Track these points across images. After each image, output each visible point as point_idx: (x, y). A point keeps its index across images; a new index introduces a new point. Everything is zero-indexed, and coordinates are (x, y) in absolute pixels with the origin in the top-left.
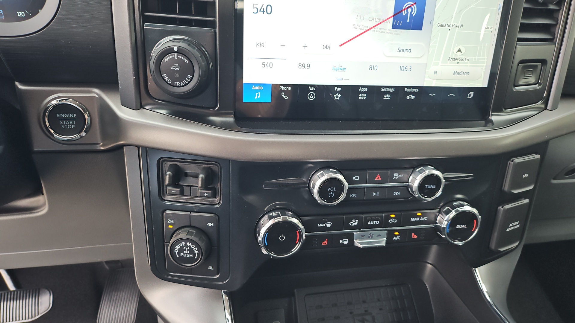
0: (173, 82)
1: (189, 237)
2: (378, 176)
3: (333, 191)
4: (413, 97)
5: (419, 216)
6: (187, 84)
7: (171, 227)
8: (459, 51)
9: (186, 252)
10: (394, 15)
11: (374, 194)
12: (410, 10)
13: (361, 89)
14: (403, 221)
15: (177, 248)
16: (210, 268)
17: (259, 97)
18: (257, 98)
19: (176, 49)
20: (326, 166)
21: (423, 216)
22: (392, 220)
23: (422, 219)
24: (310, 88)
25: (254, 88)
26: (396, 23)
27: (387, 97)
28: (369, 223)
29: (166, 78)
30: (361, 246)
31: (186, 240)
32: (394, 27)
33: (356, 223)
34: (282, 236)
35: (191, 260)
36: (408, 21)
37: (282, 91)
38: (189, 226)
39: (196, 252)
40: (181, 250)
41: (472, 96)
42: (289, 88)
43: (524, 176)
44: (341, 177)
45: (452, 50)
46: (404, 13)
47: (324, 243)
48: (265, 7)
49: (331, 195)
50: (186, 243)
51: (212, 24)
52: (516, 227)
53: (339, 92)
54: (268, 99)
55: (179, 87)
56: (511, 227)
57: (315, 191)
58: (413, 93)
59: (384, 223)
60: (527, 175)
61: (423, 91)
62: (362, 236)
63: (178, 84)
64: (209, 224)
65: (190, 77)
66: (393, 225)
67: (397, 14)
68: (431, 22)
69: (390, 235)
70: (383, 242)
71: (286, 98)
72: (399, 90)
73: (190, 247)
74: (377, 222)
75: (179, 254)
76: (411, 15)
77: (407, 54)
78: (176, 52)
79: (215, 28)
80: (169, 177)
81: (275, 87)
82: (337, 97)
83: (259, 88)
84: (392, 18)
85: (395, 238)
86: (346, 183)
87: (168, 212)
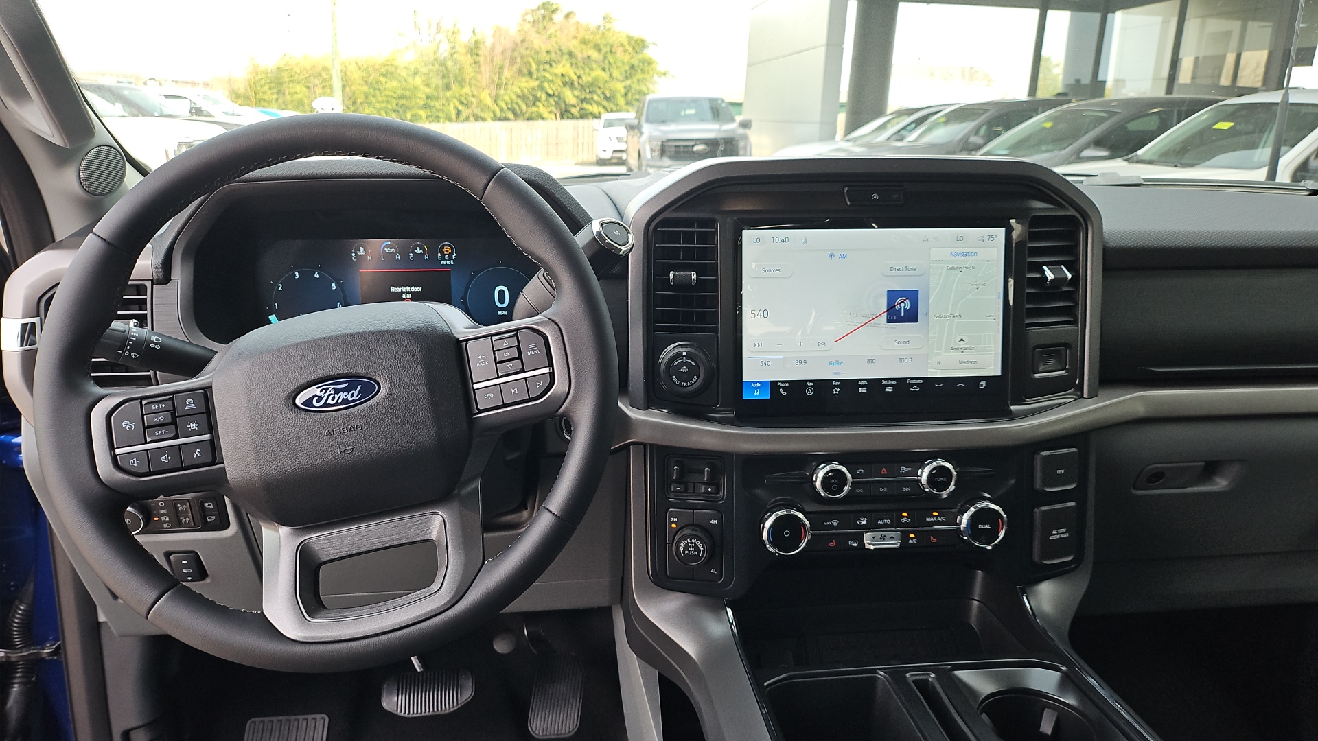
0: (681, 383)
1: (694, 533)
2: (884, 469)
3: (836, 483)
4: (918, 389)
5: (935, 516)
6: (693, 384)
7: (674, 526)
8: (962, 340)
9: (691, 549)
10: (887, 311)
11: (881, 490)
12: (903, 305)
13: (860, 383)
14: (918, 520)
15: (682, 545)
16: (712, 571)
17: (758, 393)
18: (756, 395)
19: (684, 354)
20: (827, 459)
21: (939, 516)
22: (905, 520)
23: (939, 519)
24: (808, 384)
25: (753, 385)
26: (890, 317)
27: (889, 389)
28: (879, 522)
29: (675, 380)
30: (872, 547)
31: (691, 536)
32: (889, 321)
33: (865, 522)
34: (787, 531)
35: (696, 558)
36: (902, 314)
37: (780, 387)
38: (693, 525)
39: (701, 549)
40: (686, 547)
41: (984, 385)
42: (787, 384)
43: (1059, 472)
44: (844, 469)
45: (953, 340)
46: (897, 308)
47: (832, 544)
48: (762, 312)
49: (834, 487)
50: (691, 540)
51: (715, 330)
52: (1063, 536)
53: (837, 386)
54: (767, 396)
55: (686, 386)
56: (1055, 534)
57: (818, 484)
58: (917, 385)
59: (896, 524)
60: (1063, 472)
61: (928, 382)
62: (874, 537)
63: (685, 384)
64: (713, 522)
65: (696, 377)
66: (906, 525)
67: (891, 309)
68: (927, 314)
69: (904, 537)
70: (896, 544)
71: (784, 393)
72: (902, 382)
73: (695, 544)
74: (888, 521)
75: (684, 551)
76: (905, 309)
77: (905, 346)
78: (684, 356)
79: (717, 332)
80: (677, 472)
81: (774, 385)
82: (836, 391)
83: (758, 385)
84: (886, 313)
85: (910, 541)
86: (849, 476)
87: (670, 510)
